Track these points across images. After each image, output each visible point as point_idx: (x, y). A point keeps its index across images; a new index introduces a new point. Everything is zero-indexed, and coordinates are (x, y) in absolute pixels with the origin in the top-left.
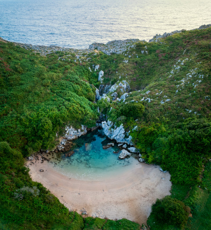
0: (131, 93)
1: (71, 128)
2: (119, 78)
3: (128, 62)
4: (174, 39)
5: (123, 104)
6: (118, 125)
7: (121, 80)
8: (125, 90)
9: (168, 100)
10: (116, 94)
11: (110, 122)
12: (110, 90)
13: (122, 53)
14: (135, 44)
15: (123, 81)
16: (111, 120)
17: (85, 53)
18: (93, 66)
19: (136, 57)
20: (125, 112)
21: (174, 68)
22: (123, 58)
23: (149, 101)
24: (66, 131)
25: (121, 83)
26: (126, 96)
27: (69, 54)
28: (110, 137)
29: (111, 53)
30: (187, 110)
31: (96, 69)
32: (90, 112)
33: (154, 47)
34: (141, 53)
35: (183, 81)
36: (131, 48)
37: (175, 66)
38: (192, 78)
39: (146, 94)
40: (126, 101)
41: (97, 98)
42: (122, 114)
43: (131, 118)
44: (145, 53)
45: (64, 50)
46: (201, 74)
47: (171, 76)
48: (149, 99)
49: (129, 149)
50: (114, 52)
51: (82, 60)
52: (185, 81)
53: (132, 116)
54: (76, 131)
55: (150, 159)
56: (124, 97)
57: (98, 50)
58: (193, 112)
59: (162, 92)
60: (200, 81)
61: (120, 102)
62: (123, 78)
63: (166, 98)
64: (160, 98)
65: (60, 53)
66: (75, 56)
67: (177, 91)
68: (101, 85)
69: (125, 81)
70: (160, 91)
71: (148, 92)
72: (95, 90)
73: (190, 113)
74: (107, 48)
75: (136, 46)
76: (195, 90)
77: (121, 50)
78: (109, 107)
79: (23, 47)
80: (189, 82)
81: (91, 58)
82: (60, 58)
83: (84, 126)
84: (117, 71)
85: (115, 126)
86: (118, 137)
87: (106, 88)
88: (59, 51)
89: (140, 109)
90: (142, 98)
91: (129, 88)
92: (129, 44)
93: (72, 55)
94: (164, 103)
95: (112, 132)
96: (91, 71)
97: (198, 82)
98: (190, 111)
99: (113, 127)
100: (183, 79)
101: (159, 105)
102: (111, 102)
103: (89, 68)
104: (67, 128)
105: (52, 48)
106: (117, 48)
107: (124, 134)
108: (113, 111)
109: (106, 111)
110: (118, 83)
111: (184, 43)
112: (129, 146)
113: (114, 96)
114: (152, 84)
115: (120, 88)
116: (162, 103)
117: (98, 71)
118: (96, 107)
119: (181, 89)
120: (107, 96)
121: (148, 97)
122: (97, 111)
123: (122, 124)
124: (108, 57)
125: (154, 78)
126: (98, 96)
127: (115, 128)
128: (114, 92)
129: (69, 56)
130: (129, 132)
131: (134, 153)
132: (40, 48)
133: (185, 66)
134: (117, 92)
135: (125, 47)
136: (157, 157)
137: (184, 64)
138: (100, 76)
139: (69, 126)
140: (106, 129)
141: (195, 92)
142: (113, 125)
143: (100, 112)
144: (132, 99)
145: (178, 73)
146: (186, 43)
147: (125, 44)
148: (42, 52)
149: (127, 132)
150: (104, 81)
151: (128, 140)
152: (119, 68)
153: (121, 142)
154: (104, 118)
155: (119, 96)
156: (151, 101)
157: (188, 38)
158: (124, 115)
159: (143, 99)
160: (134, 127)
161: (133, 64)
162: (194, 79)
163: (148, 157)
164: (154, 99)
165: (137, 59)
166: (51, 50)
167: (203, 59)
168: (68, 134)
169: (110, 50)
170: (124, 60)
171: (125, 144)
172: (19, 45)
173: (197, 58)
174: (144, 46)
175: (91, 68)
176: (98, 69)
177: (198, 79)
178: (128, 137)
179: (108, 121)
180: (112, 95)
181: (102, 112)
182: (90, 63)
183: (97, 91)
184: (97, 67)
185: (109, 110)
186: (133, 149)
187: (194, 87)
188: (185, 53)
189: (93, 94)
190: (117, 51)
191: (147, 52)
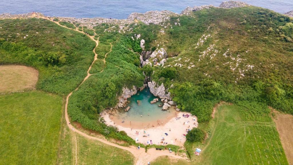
0: (167, 59)
1: (127, 88)
2: (157, 46)
3: (164, 32)
4: (202, 15)
5: (162, 68)
6: (160, 85)
7: (159, 48)
8: (163, 56)
9: (193, 66)
10: (156, 60)
11: (154, 82)
12: (152, 56)
13: (159, 24)
14: (169, 17)
15: (161, 48)
16: (154, 81)
17: (127, 24)
18: (135, 35)
19: (171, 28)
20: (164, 74)
21: (200, 41)
22: (160, 29)
23: (181, 66)
24: (123, 91)
25: (159, 51)
26: (164, 61)
27: (113, 26)
28: (155, 94)
29: (149, 23)
30: (205, 74)
31: (138, 38)
32: (138, 75)
33: (185, 19)
34: (174, 24)
35: (204, 53)
36: (166, 19)
37: (201, 39)
38: (210, 51)
39: (178, 61)
40: (164, 65)
41: (141, 63)
42: (162, 76)
43: (168, 79)
44: (178, 25)
45: (108, 22)
46: (216, 50)
47: (197, 47)
48: (180, 65)
49: (169, 102)
50: (152, 22)
51: (125, 30)
52: (205, 53)
53: (169, 77)
54: (130, 91)
55: (183, 108)
56: (163, 63)
57: (138, 20)
58: (208, 75)
59: (189, 60)
60: (215, 55)
61: (160, 66)
62: (161, 46)
63: (192, 65)
64: (188, 64)
65: (105, 25)
66: (119, 27)
67: (199, 60)
68: (143, 51)
69: (163, 49)
70: (188, 59)
71: (180, 59)
72: (140, 56)
73: (206, 76)
74: (145, 18)
75: (170, 18)
76: (211, 61)
77: (157, 21)
78: (152, 71)
79: (68, 21)
80: (208, 54)
81: (132, 29)
82: (106, 30)
83: (135, 87)
84: (156, 39)
85: (158, 85)
86: (161, 94)
87: (147, 53)
88: (103, 22)
89: (174, 72)
90: (176, 63)
91: (166, 54)
92: (164, 16)
93: (116, 26)
94: (190, 68)
95: (156, 90)
96: (134, 40)
97: (213, 55)
98: (206, 75)
99: (156, 86)
100: (205, 51)
101: (187, 69)
102: (153, 66)
103: (132, 37)
104: (124, 89)
105: (96, 20)
106: (154, 19)
107: (164, 91)
108: (155, 74)
109: (150, 74)
110: (157, 51)
111: (209, 20)
112: (169, 100)
113: (154, 61)
114: (183, 52)
115: (159, 54)
116: (189, 68)
117: (140, 40)
118: (142, 71)
119: (202, 58)
120: (149, 61)
121: (180, 63)
122: (143, 74)
123: (163, 84)
124: (148, 27)
125: (185, 47)
126: (142, 61)
127: (158, 87)
128: (155, 58)
129: (114, 28)
130: (168, 89)
131: (173, 105)
132: (85, 21)
133: (207, 41)
134: (157, 58)
135: (161, 18)
136: (188, 105)
137: (207, 39)
138: (142, 44)
139: (125, 87)
140: (151, 88)
141: (210, 62)
142: (157, 84)
143: (145, 74)
144: (168, 64)
145: (202, 46)
146: (211, 21)
147: (161, 15)
148: (88, 25)
149: (166, 90)
150: (145, 48)
151: (168, 96)
152: (157, 37)
153: (163, 98)
154: (149, 80)
155: (159, 61)
156: (182, 66)
157: (213, 16)
158: (163, 76)
159: (176, 65)
160: (171, 85)
161: (169, 34)
162: (212, 53)
163: (182, 106)
164: (183, 64)
165: (172, 29)
166: (96, 23)
167: (220, 38)
168: (124, 94)
169: (149, 21)
170: (161, 30)
171: (166, 99)
172: (64, 20)
173: (216, 36)
174: (177, 18)
175: (134, 37)
176: (140, 38)
177: (214, 53)
178: (167, 94)
179: (153, 82)
180: (153, 61)
181: (147, 75)
182: (133, 33)
183: (141, 57)
184: (139, 36)
185: (152, 73)
186: (171, 102)
187: (210, 58)
188: (209, 30)
189: (138, 60)
190: (154, 22)
191: (179, 24)
